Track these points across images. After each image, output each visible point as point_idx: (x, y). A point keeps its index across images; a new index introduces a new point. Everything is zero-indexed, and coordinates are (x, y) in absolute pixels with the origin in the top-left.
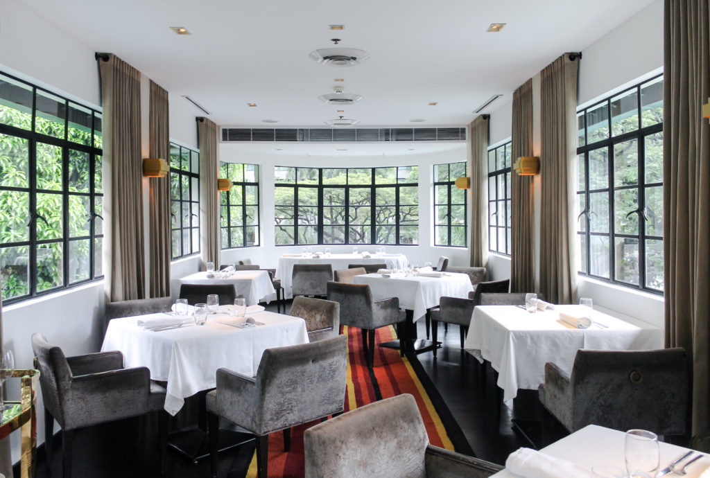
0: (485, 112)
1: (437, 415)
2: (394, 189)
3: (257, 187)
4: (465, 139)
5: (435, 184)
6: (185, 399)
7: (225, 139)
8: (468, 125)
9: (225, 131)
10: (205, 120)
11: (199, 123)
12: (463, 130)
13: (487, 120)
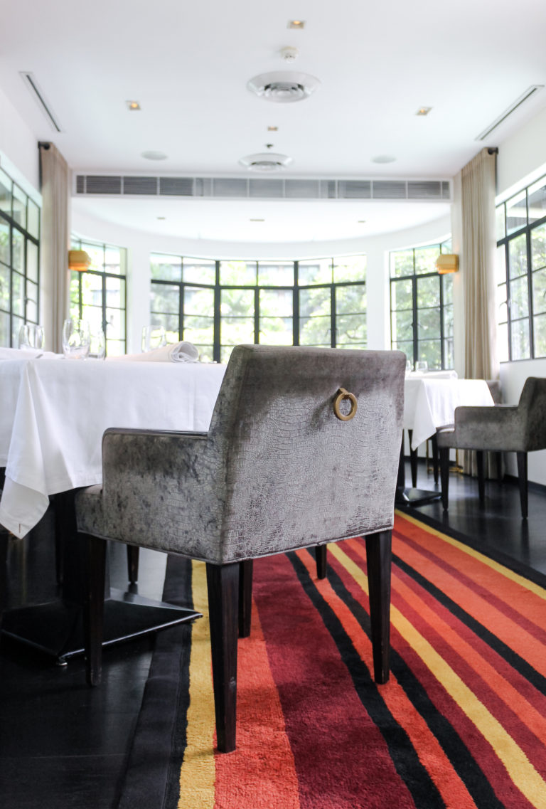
0: (490, 142)
1: (522, 578)
2: (329, 289)
3: (123, 281)
4: (448, 197)
5: (391, 280)
6: (50, 496)
7: (80, 191)
8: (454, 177)
9: (80, 179)
10: (51, 149)
11: (43, 151)
12: (446, 185)
13: (493, 156)
